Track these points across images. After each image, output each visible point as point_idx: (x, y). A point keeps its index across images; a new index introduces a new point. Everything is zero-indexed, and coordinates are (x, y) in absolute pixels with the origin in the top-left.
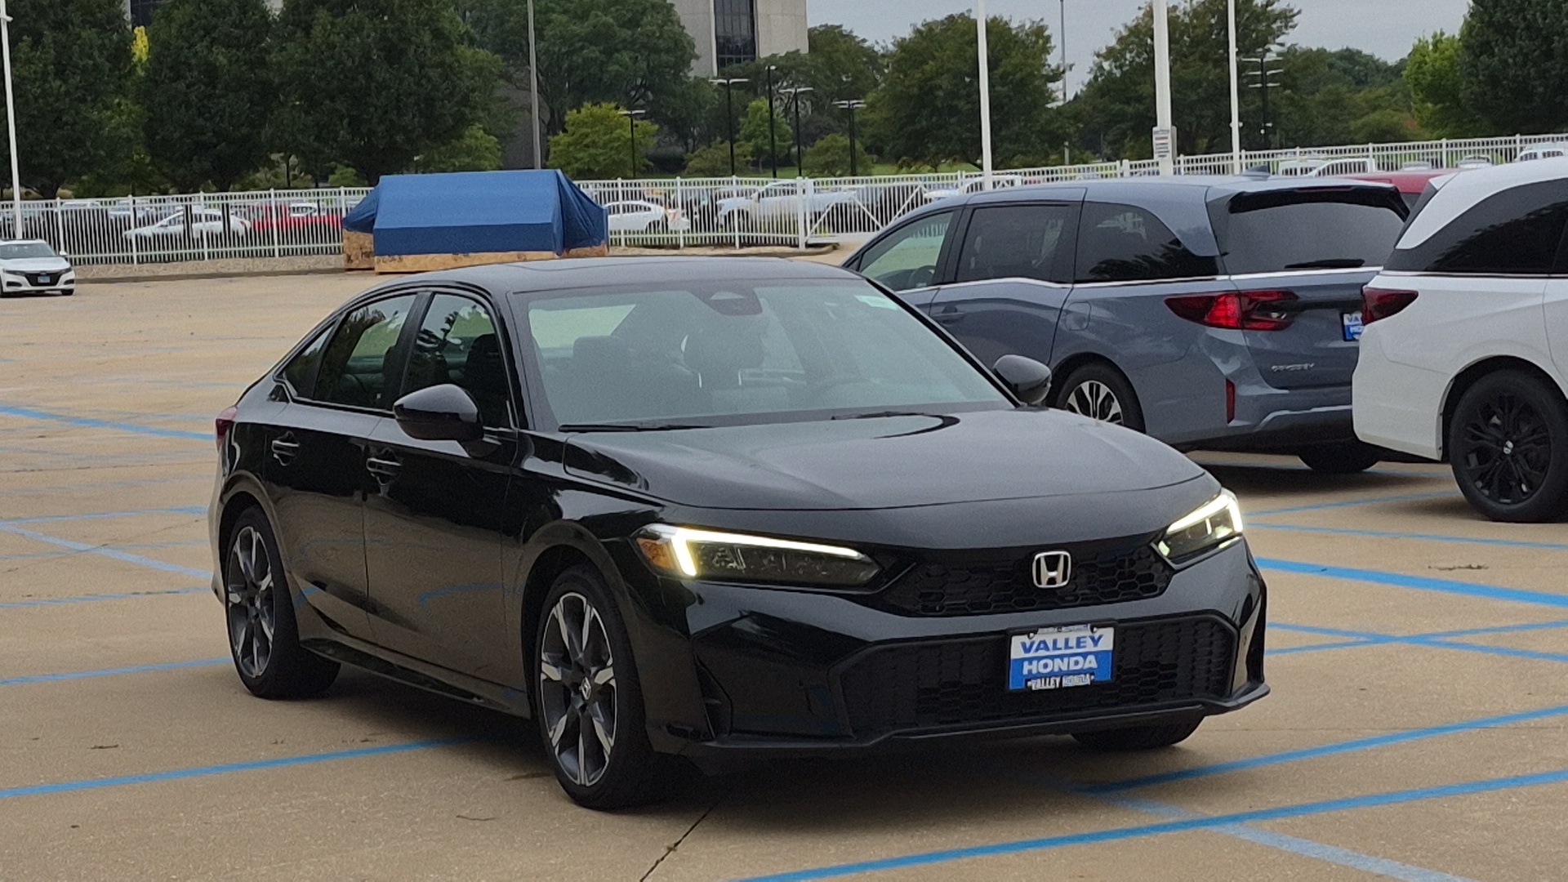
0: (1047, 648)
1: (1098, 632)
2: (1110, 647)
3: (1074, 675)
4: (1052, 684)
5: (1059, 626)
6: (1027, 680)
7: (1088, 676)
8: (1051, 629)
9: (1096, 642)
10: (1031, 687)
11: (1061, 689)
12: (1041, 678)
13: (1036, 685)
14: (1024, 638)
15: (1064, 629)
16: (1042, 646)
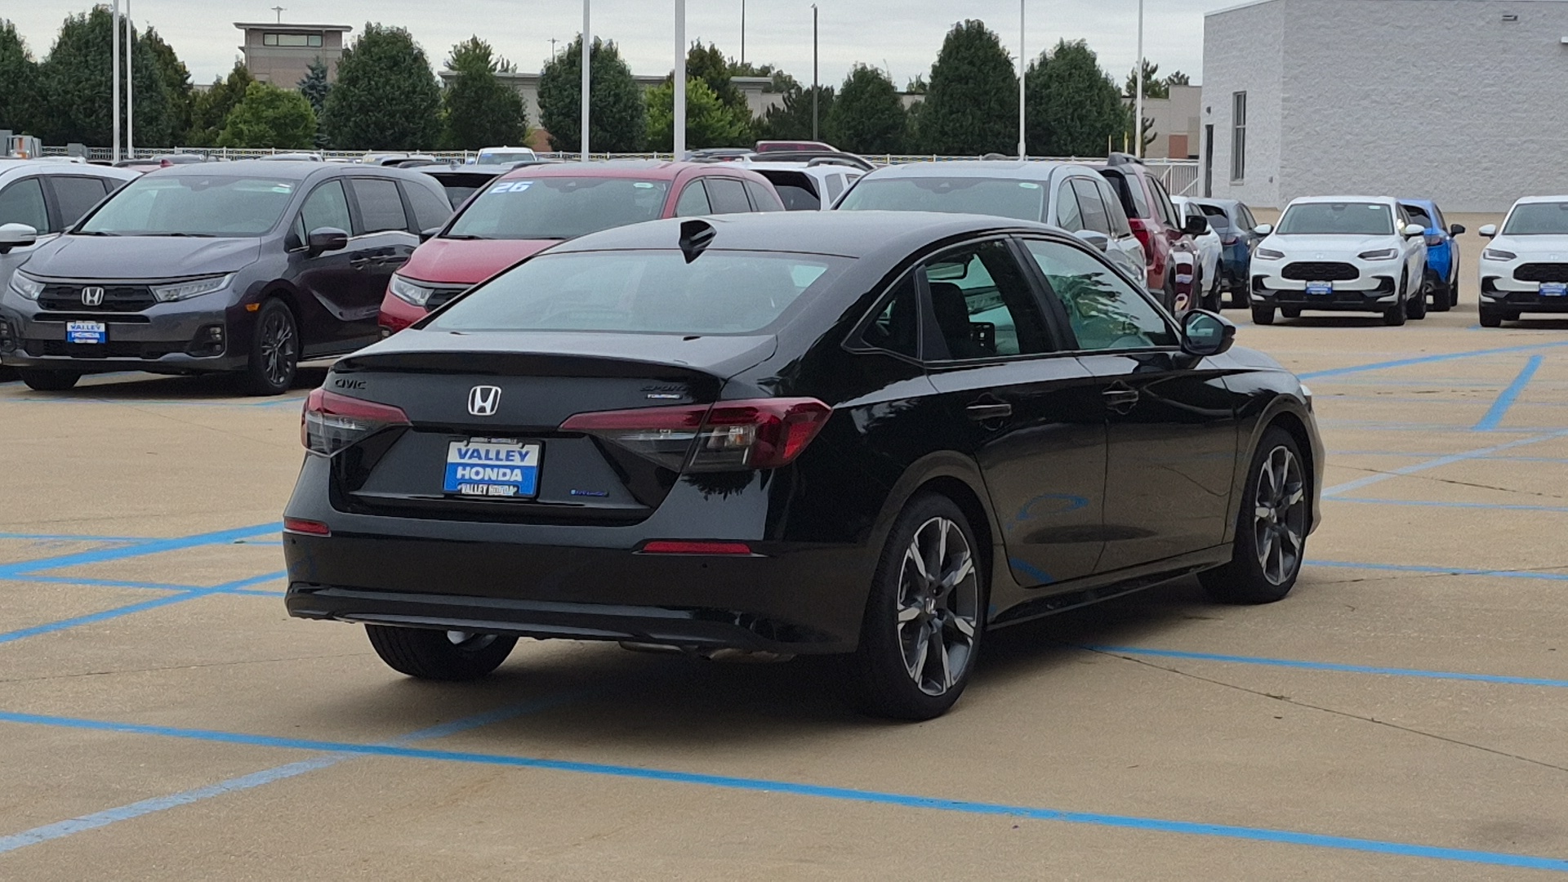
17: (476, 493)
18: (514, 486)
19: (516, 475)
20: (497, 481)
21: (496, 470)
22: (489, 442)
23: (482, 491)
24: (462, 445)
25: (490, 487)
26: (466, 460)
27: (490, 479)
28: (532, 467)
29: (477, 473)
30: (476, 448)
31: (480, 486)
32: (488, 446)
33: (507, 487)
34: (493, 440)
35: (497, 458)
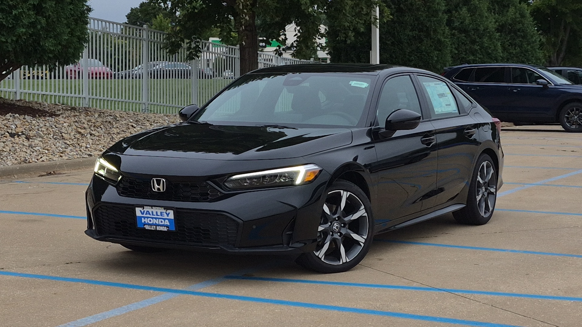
0: (150, 214)
1: (168, 211)
2: (173, 218)
3: (160, 226)
4: (153, 228)
5: (152, 206)
6: (144, 225)
7: (166, 227)
8: (149, 207)
9: (168, 215)
10: (145, 228)
11: (156, 231)
12: (148, 225)
13: (147, 227)
14: (141, 209)
15: (153, 207)
16: (148, 213)
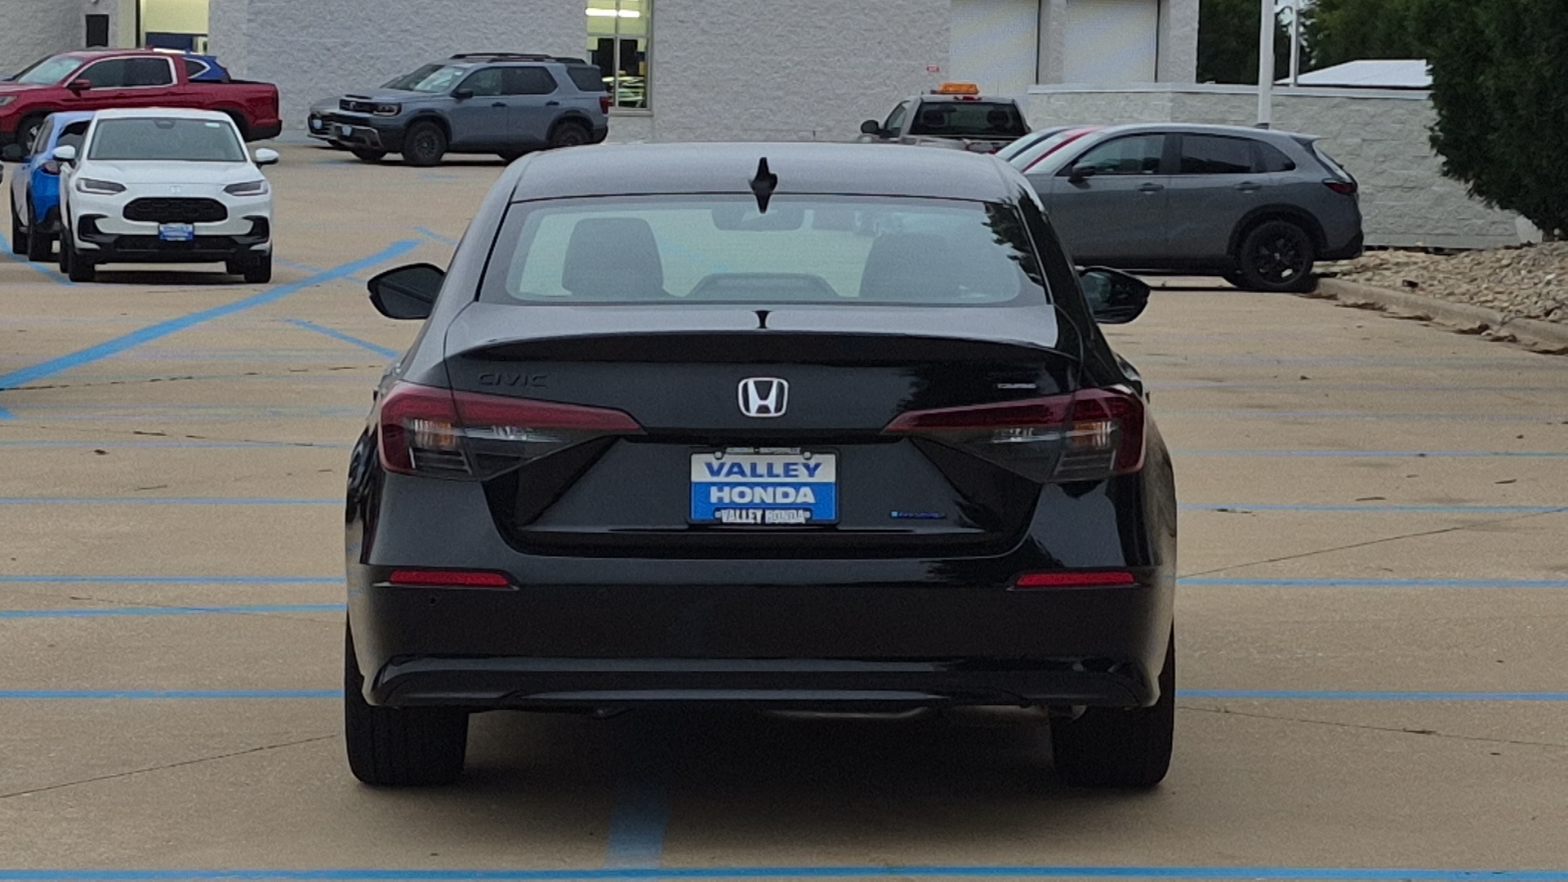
17: (744, 520)
18: (805, 510)
19: (805, 496)
20: (775, 504)
21: (770, 490)
22: (758, 453)
23: (755, 518)
24: (710, 458)
25: (767, 512)
26: (721, 479)
27: (763, 501)
28: (831, 483)
29: (742, 495)
30: (735, 461)
31: (751, 511)
32: (755, 458)
33: (795, 512)
34: (762, 450)
35: (770, 474)
